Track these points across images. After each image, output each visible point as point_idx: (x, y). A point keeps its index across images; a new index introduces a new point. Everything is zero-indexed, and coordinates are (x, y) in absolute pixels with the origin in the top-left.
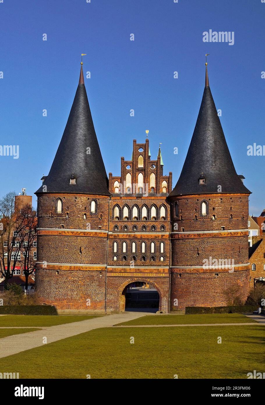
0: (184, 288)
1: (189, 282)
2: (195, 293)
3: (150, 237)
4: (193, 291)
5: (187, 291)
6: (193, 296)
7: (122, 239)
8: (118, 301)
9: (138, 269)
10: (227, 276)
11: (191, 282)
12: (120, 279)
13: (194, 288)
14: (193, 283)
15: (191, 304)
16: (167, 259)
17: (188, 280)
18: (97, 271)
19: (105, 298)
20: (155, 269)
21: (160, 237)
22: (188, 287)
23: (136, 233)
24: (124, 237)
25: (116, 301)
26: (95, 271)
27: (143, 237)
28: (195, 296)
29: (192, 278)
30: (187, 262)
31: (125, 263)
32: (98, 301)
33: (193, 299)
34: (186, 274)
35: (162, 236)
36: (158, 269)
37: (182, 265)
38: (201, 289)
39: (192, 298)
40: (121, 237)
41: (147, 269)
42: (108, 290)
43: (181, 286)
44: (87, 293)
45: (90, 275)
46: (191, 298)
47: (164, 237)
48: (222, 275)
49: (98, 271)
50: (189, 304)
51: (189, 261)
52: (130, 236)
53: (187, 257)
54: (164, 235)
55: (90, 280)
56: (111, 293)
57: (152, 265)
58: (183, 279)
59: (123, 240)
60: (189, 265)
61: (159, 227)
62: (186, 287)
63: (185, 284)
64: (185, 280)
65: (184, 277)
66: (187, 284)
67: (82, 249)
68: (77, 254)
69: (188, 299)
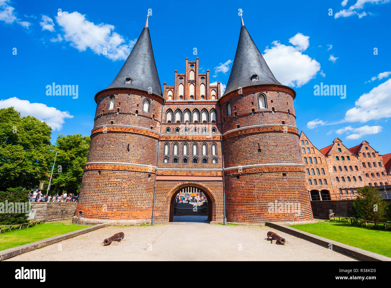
0: (245, 192)
1: (251, 184)
2: (261, 198)
3: (201, 139)
4: (258, 195)
5: (250, 195)
6: (258, 202)
8: (166, 208)
10: (295, 176)
11: (254, 184)
13: (259, 192)
14: (257, 185)
15: (256, 212)
16: (219, 161)
17: (249, 182)
18: (145, 172)
19: (152, 205)
21: (212, 139)
22: (251, 190)
23: (188, 135)
24: (176, 139)
25: (165, 208)
26: (143, 172)
27: (195, 139)
28: (262, 202)
29: (254, 179)
30: (246, 161)
31: (176, 165)
32: (144, 208)
33: (259, 205)
35: (214, 137)
36: (211, 172)
37: (240, 164)
38: (268, 193)
40: (172, 139)
42: (157, 196)
43: (240, 189)
44: (132, 198)
45: (137, 176)
46: (255, 205)
47: (216, 139)
48: (290, 174)
49: (147, 173)
50: (254, 212)
51: (249, 159)
52: (181, 137)
53: (246, 154)
55: (136, 182)
56: (160, 199)
58: (243, 181)
59: (175, 142)
60: (249, 163)
61: (210, 129)
62: (247, 190)
63: (246, 187)
64: (245, 182)
65: (244, 178)
66: (248, 187)
67: (130, 147)
68: (124, 152)
69: (251, 205)
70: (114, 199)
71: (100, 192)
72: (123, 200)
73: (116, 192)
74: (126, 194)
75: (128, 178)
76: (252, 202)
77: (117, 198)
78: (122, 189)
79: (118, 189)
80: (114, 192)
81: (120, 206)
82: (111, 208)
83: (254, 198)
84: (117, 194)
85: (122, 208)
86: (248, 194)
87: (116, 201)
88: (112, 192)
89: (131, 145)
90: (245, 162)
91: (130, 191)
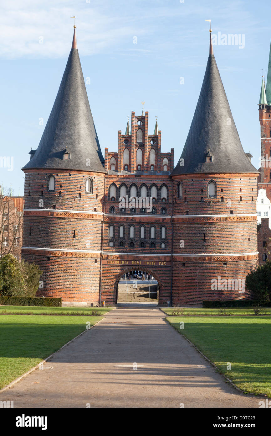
1: (194, 272)
3: (149, 220)
5: (193, 282)
7: (119, 222)
9: (136, 256)
11: (197, 272)
12: (116, 267)
16: (168, 246)
17: (193, 270)
19: (99, 289)
20: (154, 257)
21: (161, 221)
22: (194, 277)
23: (135, 216)
24: (121, 220)
25: (111, 292)
27: (142, 221)
29: (197, 267)
31: (122, 249)
34: (191, 263)
35: (164, 219)
36: (159, 257)
37: (187, 252)
38: (208, 280)
39: (198, 291)
40: (117, 220)
41: (146, 257)
42: (103, 280)
43: (185, 276)
45: (84, 262)
46: (196, 291)
47: (165, 221)
48: (231, 264)
51: (194, 248)
52: (127, 218)
53: (192, 244)
54: (165, 219)
55: (84, 268)
56: (107, 283)
57: (152, 252)
58: (188, 269)
59: (121, 224)
60: (195, 252)
61: (160, 209)
62: (191, 277)
63: (190, 275)
64: (190, 270)
65: (189, 266)
66: (192, 274)
67: (76, 233)
68: (71, 238)
69: (193, 291)
70: (65, 284)
71: (51, 277)
72: (74, 285)
73: (67, 278)
74: (76, 279)
75: (77, 264)
76: (194, 288)
77: (68, 283)
78: (72, 275)
79: (68, 275)
80: (65, 278)
81: (72, 290)
82: (65, 291)
83: (196, 285)
84: (68, 279)
85: (74, 291)
86: (191, 280)
87: (68, 285)
88: (64, 277)
89: (76, 231)
90: (191, 251)
91: (80, 276)
